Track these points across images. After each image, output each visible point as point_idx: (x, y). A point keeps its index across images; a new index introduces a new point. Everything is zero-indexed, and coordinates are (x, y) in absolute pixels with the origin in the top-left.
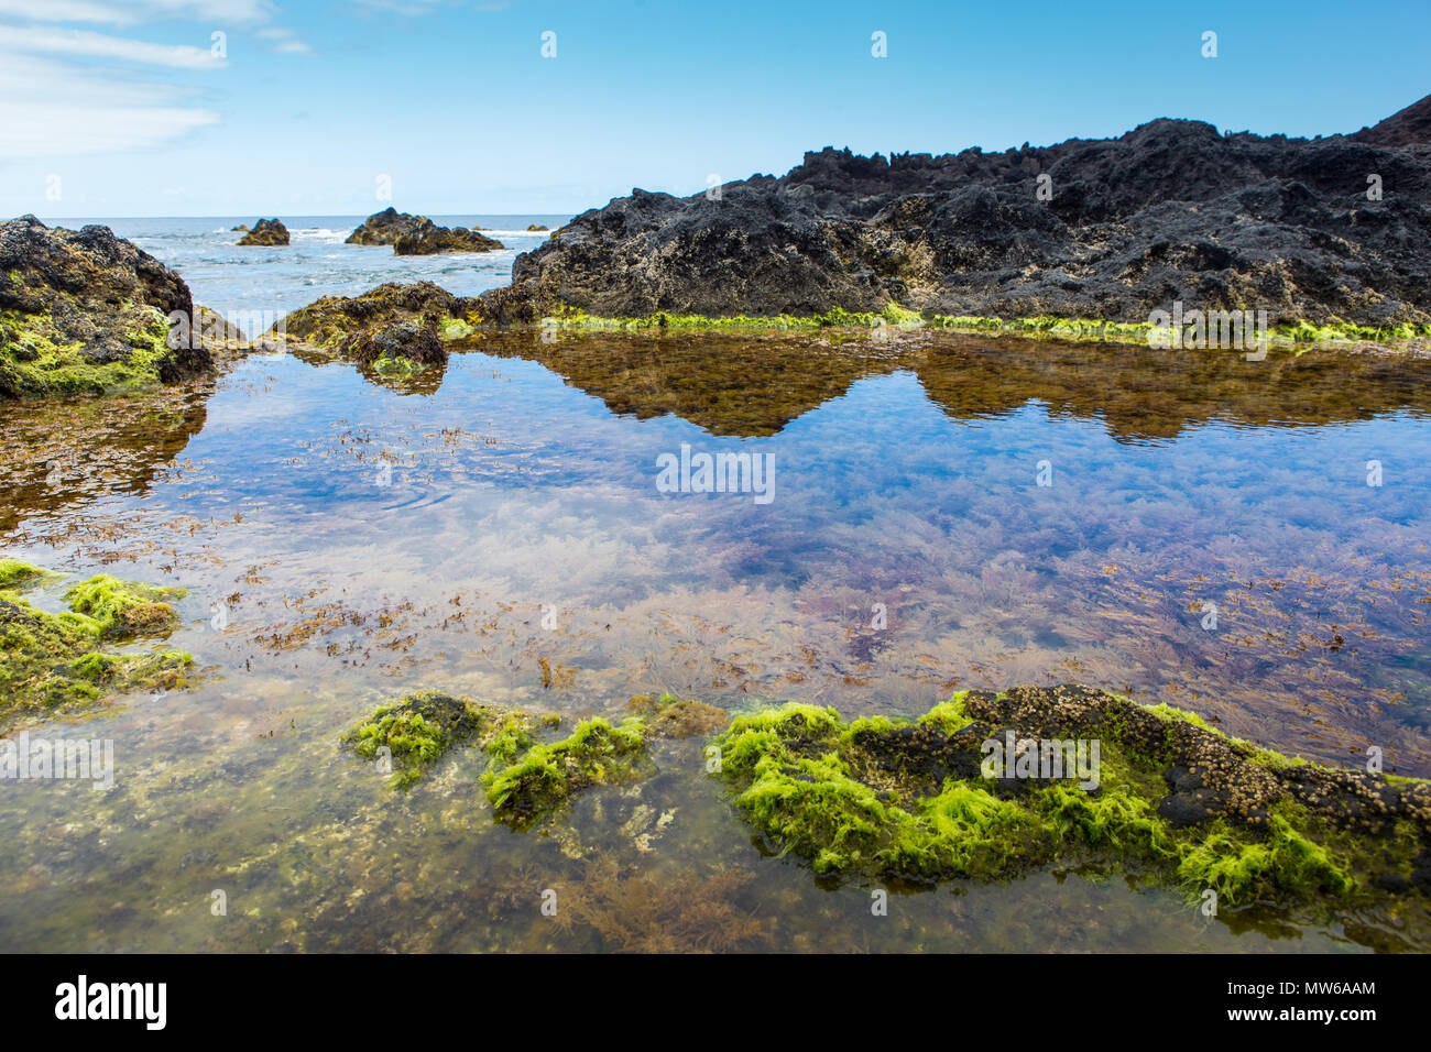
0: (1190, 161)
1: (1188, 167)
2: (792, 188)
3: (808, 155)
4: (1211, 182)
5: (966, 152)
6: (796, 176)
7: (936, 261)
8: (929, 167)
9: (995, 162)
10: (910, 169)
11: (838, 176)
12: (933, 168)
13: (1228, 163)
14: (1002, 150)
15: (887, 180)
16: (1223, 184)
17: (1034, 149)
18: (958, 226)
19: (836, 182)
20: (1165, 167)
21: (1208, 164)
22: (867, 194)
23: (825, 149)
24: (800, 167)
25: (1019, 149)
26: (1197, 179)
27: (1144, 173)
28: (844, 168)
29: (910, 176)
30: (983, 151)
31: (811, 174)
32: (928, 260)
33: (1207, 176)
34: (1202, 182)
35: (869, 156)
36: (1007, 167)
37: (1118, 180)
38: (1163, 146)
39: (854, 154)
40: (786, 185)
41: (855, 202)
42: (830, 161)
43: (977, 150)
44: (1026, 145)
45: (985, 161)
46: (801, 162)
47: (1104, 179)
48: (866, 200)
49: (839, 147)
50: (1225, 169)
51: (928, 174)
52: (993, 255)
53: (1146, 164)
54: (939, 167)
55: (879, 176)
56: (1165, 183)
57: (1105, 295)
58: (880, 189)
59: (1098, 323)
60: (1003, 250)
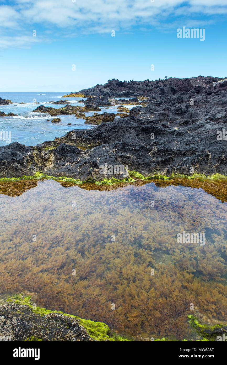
0: (121, 128)
1: (120, 129)
2: (105, 89)
3: (109, 81)
4: (125, 133)
5: (146, 81)
6: (106, 86)
7: (55, 158)
8: (137, 84)
9: (153, 83)
10: (132, 85)
11: (115, 86)
12: (138, 85)
13: (128, 129)
14: (154, 80)
15: (127, 87)
16: (126, 133)
17: (161, 80)
18: (59, 152)
19: (115, 88)
20: (117, 129)
21: (124, 129)
22: (122, 91)
23: (113, 79)
24: (107, 84)
25: (158, 80)
26: (122, 132)
27: (113, 130)
28: (117, 84)
29: (133, 86)
30: (150, 80)
31: (109, 86)
32: (53, 159)
33: (123, 132)
34: (123, 133)
35: (123, 81)
36: (155, 84)
37: (108, 131)
38: (116, 125)
39: (119, 81)
40: (103, 88)
41: (119, 93)
42: (114, 82)
43: (148, 80)
44: (160, 79)
45: (150, 83)
46: (107, 83)
47: (106, 131)
48: (122, 92)
49: (116, 79)
50: (127, 130)
51: (137, 86)
52: (64, 158)
53: (113, 128)
54: (139, 84)
55: (125, 86)
56: (116, 132)
57: (74, 173)
58: (126, 89)
59: (72, 178)
60: (66, 157)
